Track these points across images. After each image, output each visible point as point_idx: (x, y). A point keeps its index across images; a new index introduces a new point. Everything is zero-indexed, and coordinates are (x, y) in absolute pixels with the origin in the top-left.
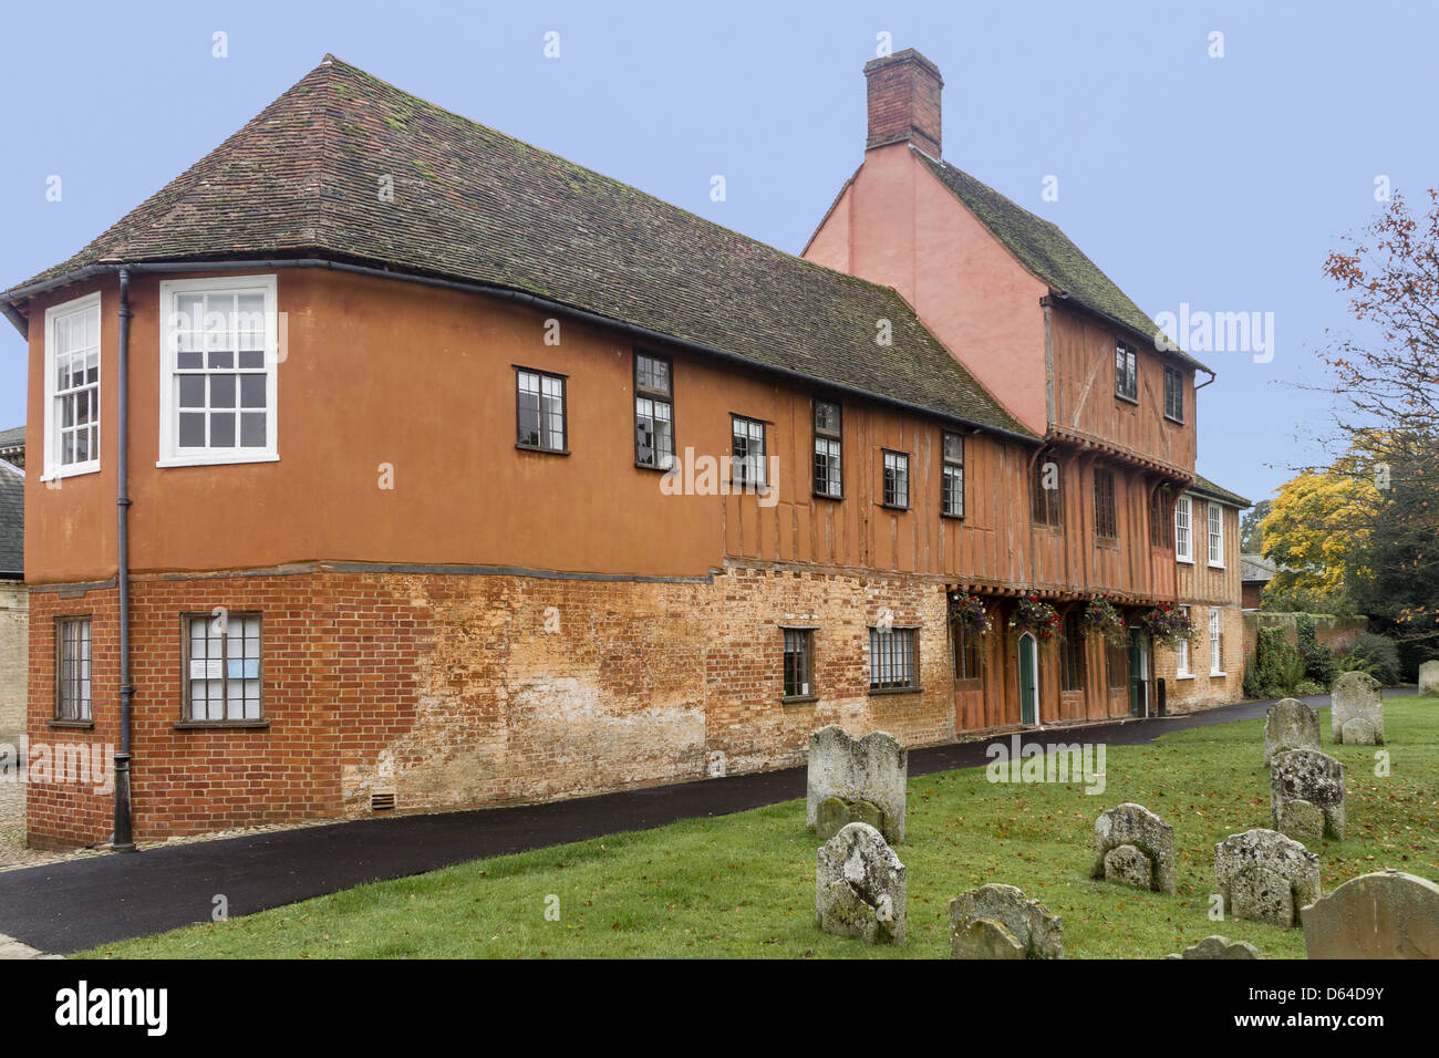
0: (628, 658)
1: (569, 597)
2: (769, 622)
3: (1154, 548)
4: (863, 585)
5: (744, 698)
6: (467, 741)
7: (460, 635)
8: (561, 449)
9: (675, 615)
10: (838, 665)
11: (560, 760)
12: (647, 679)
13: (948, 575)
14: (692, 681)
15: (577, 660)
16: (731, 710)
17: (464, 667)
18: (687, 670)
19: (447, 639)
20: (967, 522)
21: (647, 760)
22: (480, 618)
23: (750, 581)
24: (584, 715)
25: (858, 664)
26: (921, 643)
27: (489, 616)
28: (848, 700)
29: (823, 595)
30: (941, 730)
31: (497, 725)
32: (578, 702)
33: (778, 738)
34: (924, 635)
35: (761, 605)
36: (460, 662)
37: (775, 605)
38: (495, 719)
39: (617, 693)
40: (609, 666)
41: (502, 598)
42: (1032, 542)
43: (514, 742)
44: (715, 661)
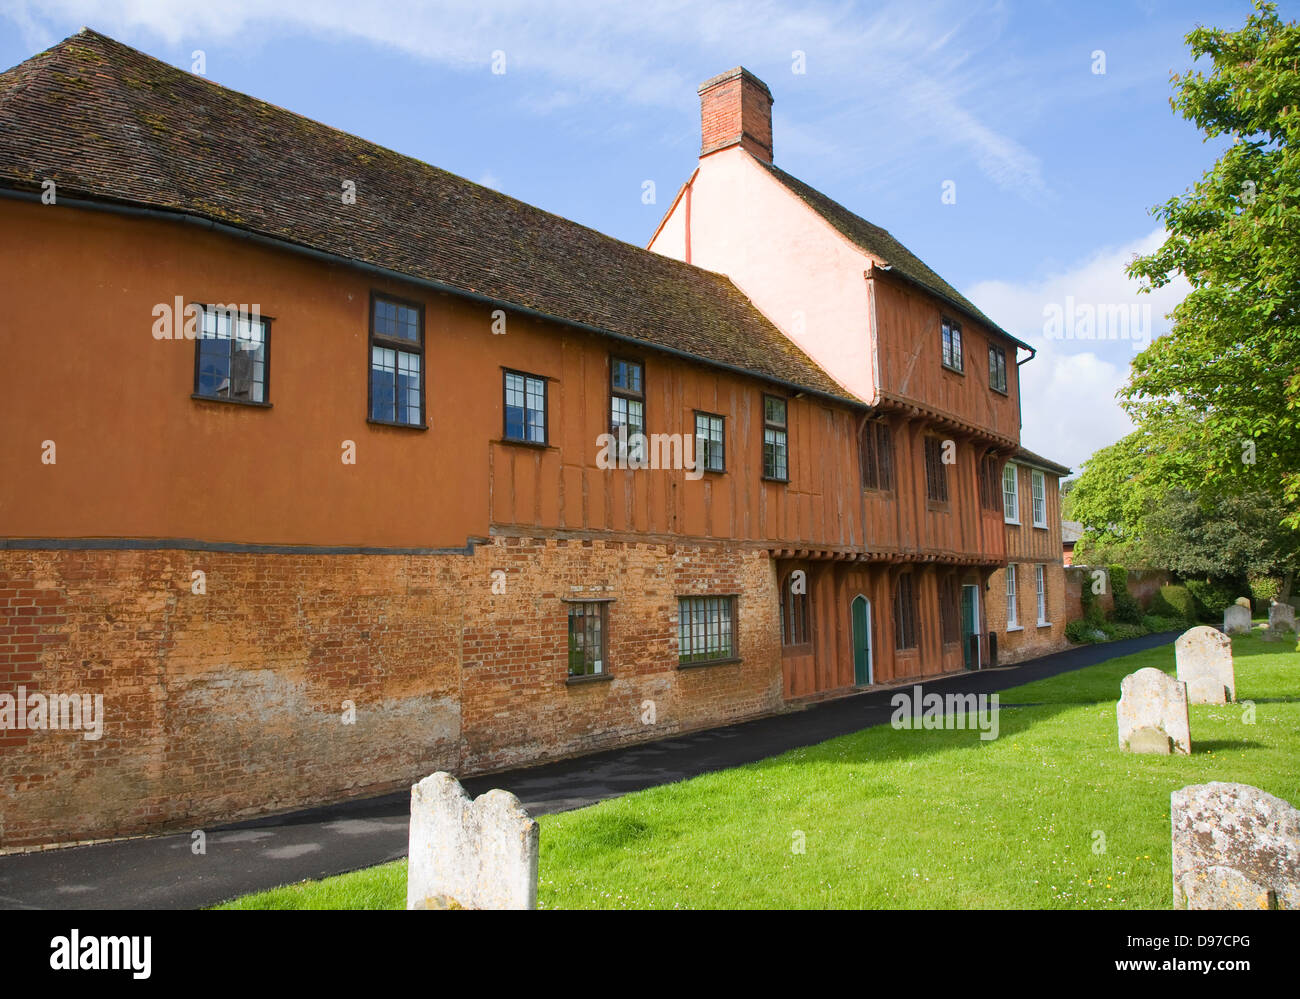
0: (351, 643)
1: (266, 573)
2: (551, 595)
3: (984, 512)
4: (671, 552)
5: (514, 682)
6: (106, 753)
7: (102, 623)
8: (261, 401)
9: (420, 592)
10: (640, 639)
11: (246, 769)
12: (379, 667)
13: (770, 541)
14: (441, 667)
15: (275, 649)
16: (496, 696)
17: (105, 663)
18: (435, 654)
19: (83, 628)
20: (792, 486)
21: (377, 761)
22: (130, 602)
23: (525, 551)
24: (284, 713)
25: (664, 637)
26: (741, 611)
27: (143, 599)
28: (652, 676)
29: (621, 565)
30: (763, 700)
31: (150, 732)
32: (275, 698)
33: (561, 724)
34: (743, 603)
35: (538, 577)
36: (100, 655)
37: (557, 577)
38: (148, 725)
39: (332, 685)
40: (323, 653)
41: (163, 577)
42: (862, 505)
43: (175, 752)
44: (474, 642)
